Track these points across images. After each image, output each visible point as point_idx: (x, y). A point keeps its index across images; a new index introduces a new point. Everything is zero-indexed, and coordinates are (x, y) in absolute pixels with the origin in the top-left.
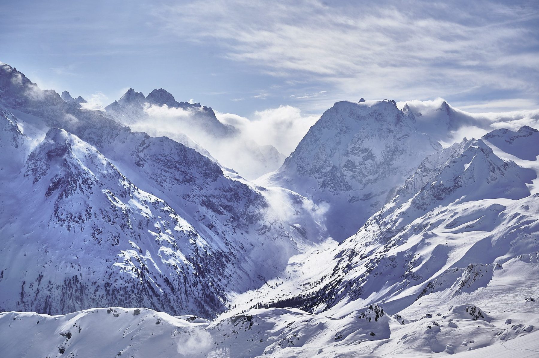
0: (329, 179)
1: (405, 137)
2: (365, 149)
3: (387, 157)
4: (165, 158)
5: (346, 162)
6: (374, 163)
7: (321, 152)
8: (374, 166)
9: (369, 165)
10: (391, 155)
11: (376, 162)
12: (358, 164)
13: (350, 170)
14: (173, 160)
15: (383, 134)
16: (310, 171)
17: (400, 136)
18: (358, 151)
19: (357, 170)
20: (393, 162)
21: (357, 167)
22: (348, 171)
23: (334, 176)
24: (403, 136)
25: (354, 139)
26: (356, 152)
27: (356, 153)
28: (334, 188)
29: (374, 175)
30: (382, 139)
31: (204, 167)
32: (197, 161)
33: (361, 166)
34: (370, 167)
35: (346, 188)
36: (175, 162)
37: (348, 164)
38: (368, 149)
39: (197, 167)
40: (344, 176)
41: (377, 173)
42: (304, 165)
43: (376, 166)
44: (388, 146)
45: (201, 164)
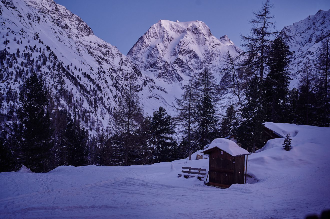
0: (164, 72)
1: (217, 46)
2: (190, 50)
3: (207, 58)
4: (36, 5)
5: (176, 60)
6: (198, 61)
7: (154, 52)
8: (199, 63)
9: (194, 62)
10: (210, 56)
11: (200, 60)
12: (185, 61)
13: (180, 66)
14: (45, 9)
15: (201, 42)
16: (145, 67)
17: (214, 45)
18: (184, 52)
19: (185, 66)
20: (212, 62)
21: (184, 64)
22: (178, 67)
23: (167, 69)
24: (215, 45)
25: (180, 43)
26: (183, 52)
27: (183, 54)
28: (168, 79)
29: (199, 70)
30: (201, 45)
31: (77, 22)
32: (69, 15)
33: (188, 63)
34: (196, 64)
35: (178, 79)
36: (48, 11)
37: (178, 61)
38: (192, 51)
39: (69, 20)
40: (175, 70)
41: (201, 68)
42: (139, 63)
43: (200, 63)
44: (206, 50)
45: (73, 19)
